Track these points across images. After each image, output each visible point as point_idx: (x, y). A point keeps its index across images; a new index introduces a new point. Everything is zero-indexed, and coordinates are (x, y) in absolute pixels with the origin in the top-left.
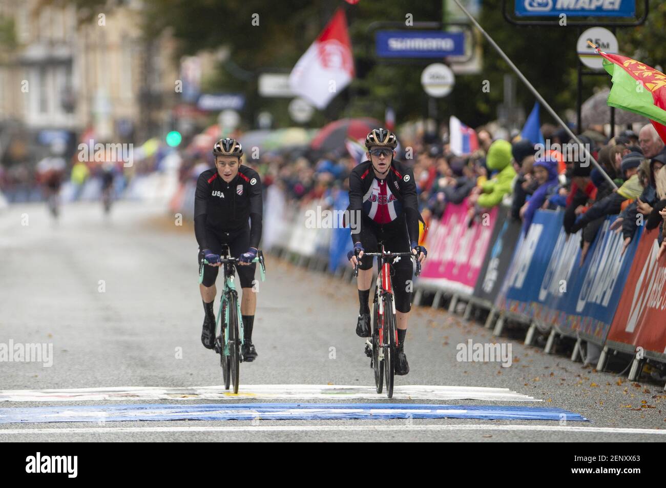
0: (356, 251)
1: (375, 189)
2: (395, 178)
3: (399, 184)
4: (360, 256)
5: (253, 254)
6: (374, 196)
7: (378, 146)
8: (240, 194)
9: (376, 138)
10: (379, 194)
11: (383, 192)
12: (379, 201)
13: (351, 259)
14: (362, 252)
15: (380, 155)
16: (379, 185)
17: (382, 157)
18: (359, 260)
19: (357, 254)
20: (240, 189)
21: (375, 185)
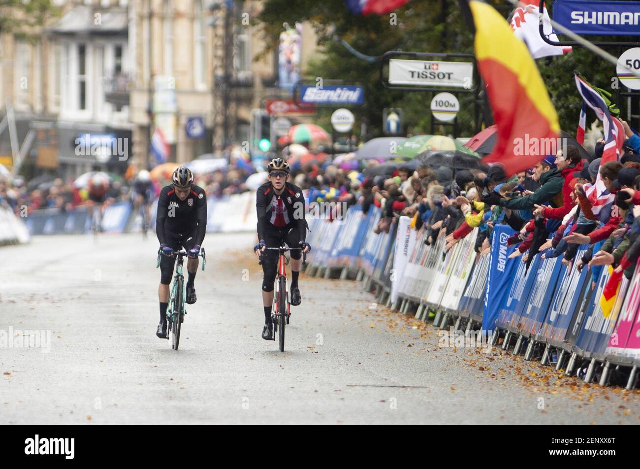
0: (260, 246)
1: (274, 203)
2: (289, 195)
3: (291, 199)
4: (263, 250)
5: (197, 251)
6: (274, 207)
7: (275, 169)
8: (190, 205)
9: (274, 165)
10: (277, 206)
11: (280, 204)
12: (277, 211)
13: (256, 252)
14: (264, 247)
15: (277, 176)
16: (277, 199)
17: (278, 177)
18: (261, 252)
19: (260, 248)
20: (191, 202)
21: (274, 198)
